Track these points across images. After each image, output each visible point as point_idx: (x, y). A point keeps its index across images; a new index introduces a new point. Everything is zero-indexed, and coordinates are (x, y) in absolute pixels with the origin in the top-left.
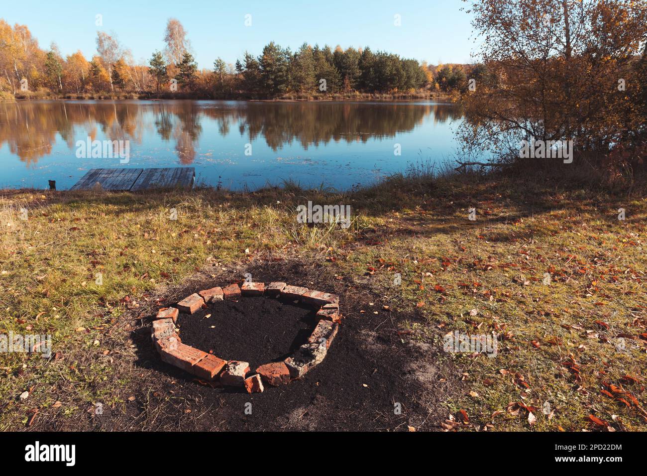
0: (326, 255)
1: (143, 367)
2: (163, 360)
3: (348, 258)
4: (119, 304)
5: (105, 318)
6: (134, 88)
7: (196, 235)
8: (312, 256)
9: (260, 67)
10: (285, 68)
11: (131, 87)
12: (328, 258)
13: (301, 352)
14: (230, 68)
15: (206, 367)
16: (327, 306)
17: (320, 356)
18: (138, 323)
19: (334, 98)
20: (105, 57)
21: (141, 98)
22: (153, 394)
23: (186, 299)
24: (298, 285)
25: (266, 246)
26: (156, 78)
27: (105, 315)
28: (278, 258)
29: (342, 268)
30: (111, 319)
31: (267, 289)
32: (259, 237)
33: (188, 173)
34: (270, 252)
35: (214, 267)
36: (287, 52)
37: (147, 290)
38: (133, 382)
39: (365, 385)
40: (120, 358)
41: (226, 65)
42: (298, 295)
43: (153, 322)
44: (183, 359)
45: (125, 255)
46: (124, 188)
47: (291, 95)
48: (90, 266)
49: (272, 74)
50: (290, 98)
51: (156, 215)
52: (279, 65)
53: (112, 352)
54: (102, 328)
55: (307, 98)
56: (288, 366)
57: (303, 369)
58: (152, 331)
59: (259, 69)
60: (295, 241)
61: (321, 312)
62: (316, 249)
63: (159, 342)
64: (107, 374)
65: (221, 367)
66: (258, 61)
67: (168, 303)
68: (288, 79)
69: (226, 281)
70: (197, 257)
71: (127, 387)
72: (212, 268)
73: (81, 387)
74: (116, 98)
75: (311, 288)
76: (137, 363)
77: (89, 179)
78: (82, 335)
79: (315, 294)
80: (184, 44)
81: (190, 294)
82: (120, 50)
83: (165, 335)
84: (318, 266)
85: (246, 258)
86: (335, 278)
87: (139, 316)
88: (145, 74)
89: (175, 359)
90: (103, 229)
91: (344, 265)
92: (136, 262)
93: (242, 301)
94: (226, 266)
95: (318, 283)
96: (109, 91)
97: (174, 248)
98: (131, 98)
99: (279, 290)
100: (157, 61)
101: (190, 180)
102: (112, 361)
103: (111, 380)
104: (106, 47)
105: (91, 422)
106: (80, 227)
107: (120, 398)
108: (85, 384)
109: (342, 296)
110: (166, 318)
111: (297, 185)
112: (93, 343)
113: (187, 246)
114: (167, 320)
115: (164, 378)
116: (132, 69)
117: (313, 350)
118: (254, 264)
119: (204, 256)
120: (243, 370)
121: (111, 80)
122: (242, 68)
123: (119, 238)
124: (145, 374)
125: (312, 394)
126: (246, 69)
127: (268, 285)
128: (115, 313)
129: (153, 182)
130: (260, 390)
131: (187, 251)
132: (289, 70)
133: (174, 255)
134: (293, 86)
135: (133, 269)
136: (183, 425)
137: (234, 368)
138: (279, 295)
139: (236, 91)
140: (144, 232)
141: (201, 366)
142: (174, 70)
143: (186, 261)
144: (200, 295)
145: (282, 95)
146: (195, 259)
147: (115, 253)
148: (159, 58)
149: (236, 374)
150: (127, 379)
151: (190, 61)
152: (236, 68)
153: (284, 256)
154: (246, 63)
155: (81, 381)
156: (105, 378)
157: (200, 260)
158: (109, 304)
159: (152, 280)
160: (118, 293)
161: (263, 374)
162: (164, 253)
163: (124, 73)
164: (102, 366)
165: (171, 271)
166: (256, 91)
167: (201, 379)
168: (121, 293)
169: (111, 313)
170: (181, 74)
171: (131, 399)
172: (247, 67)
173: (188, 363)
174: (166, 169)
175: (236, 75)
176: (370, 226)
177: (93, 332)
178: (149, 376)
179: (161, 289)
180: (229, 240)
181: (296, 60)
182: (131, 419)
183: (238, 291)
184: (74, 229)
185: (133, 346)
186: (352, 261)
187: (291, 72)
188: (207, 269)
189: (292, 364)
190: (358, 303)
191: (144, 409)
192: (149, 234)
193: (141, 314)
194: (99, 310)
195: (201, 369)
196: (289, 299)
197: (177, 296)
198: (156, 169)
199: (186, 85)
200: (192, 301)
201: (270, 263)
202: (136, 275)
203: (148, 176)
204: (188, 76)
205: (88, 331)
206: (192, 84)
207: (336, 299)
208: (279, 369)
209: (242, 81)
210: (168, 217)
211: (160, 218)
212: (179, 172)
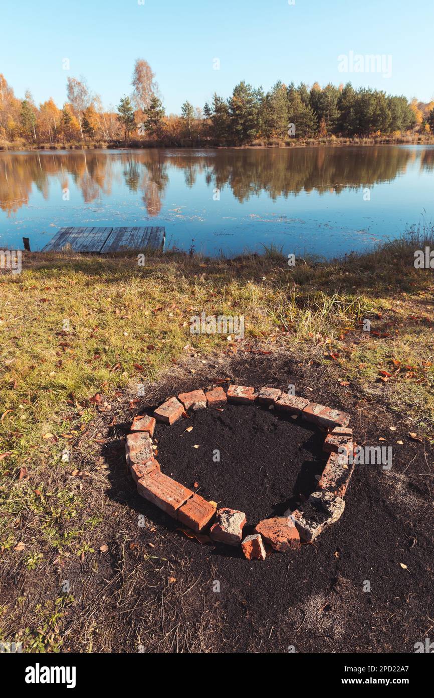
1: (117, 502)
4: (89, 404)
6: (103, 136)
7: (171, 315)
9: (230, 111)
10: (255, 111)
11: (100, 135)
13: (312, 504)
14: (199, 114)
16: (337, 430)
17: (338, 512)
18: (111, 432)
19: (307, 143)
20: (75, 105)
21: (109, 147)
22: (129, 546)
23: (164, 406)
25: (250, 332)
26: (124, 126)
27: (74, 418)
30: (81, 424)
31: (258, 397)
33: (159, 233)
35: (193, 358)
36: (259, 92)
37: (119, 387)
38: (105, 522)
39: (403, 566)
40: (90, 484)
41: (194, 109)
43: (128, 437)
45: (96, 337)
46: (94, 250)
47: (262, 141)
48: (59, 349)
49: (241, 118)
50: (260, 145)
51: (127, 286)
52: (250, 108)
54: (71, 436)
55: (278, 144)
57: (317, 532)
59: (228, 113)
60: (284, 326)
61: (330, 439)
62: (310, 340)
63: (134, 467)
64: (76, 507)
66: (228, 104)
67: (143, 405)
68: (258, 123)
72: (190, 360)
74: (86, 147)
76: (109, 495)
77: (60, 239)
80: (152, 87)
82: (89, 96)
84: (316, 365)
87: (111, 422)
88: (113, 121)
90: (73, 302)
92: (106, 348)
93: (228, 410)
96: (79, 140)
98: (100, 147)
100: (125, 107)
101: (160, 240)
102: (81, 488)
103: (80, 517)
104: (76, 94)
106: (50, 298)
107: (91, 547)
109: (352, 413)
110: (142, 431)
112: (61, 457)
113: (162, 329)
114: (143, 435)
116: (101, 117)
119: (180, 343)
120: (239, 525)
121: (81, 129)
122: (210, 112)
123: (89, 314)
124: (119, 512)
126: (214, 114)
128: (86, 415)
130: (261, 557)
131: (162, 335)
132: (260, 113)
133: (148, 339)
134: (263, 131)
136: (167, 605)
139: (204, 138)
140: (115, 307)
142: (141, 116)
143: (161, 350)
144: (180, 401)
145: (252, 141)
146: (171, 347)
147: (86, 334)
148: (127, 103)
150: (99, 517)
151: (157, 106)
152: (203, 113)
154: (214, 106)
155: (46, 514)
156: (74, 513)
157: (177, 348)
158: (79, 403)
159: (125, 373)
160: (89, 390)
161: (265, 534)
163: (94, 123)
164: (71, 495)
165: (145, 363)
166: (225, 137)
168: (92, 389)
169: (81, 416)
170: (149, 120)
172: (215, 111)
173: (171, 507)
174: (136, 229)
175: (204, 120)
176: (372, 310)
178: (124, 516)
179: (135, 386)
181: (268, 101)
183: (223, 398)
184: (44, 300)
185: (105, 467)
187: (262, 115)
192: (120, 310)
193: (114, 420)
194: (68, 411)
198: (125, 228)
199: (153, 133)
200: (170, 409)
202: (107, 366)
203: (118, 236)
204: (155, 122)
205: (56, 439)
206: (159, 131)
209: (210, 127)
210: (140, 290)
211: (131, 290)
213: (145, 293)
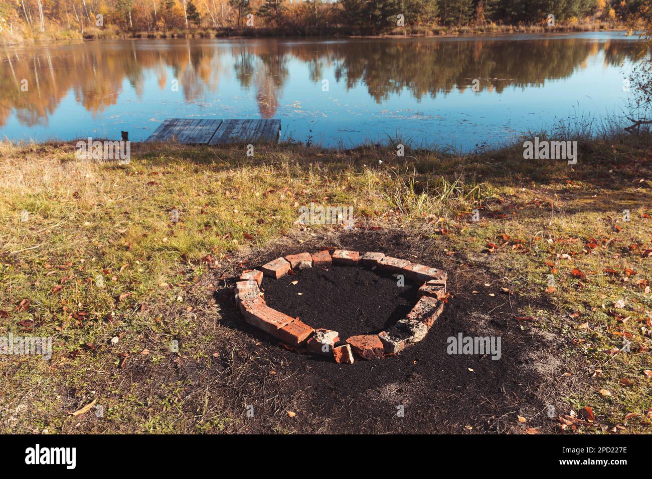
0: (435, 226)
1: (227, 326)
2: (248, 322)
3: (462, 231)
4: (201, 263)
5: (188, 275)
6: (212, 24)
7: (282, 196)
8: (418, 226)
11: (208, 22)
12: (438, 230)
13: (398, 328)
15: (292, 332)
16: (432, 281)
17: (420, 333)
18: (221, 283)
22: (237, 353)
23: (272, 263)
24: (398, 257)
25: (363, 212)
26: (237, 11)
27: (187, 272)
28: (377, 226)
29: (454, 242)
30: (193, 277)
31: (362, 259)
32: (355, 201)
33: (273, 126)
34: (367, 219)
35: (302, 232)
37: (229, 251)
38: (217, 339)
39: (470, 370)
40: (203, 316)
42: (398, 268)
43: (237, 283)
44: (269, 321)
45: (206, 213)
47: (404, 29)
48: (170, 222)
49: (380, 2)
50: (402, 34)
51: (239, 172)
53: (195, 310)
54: (184, 285)
55: (424, 33)
56: (382, 340)
57: (399, 346)
58: (236, 292)
61: (424, 287)
62: (423, 219)
63: (243, 302)
64: (192, 329)
65: (308, 334)
67: (250, 265)
68: (400, 9)
69: (315, 247)
70: (283, 219)
71: (211, 343)
72: (300, 233)
73: (166, 338)
74: (190, 36)
75: (414, 261)
76: (221, 322)
77: (164, 130)
78: (165, 290)
79: (418, 268)
81: (275, 258)
83: (249, 296)
84: (425, 238)
86: (445, 254)
87: (221, 276)
88: (224, 6)
89: (259, 320)
90: (182, 185)
91: (457, 239)
92: (217, 221)
93: (333, 270)
94: (315, 232)
95: (423, 257)
96: (183, 28)
97: (257, 209)
98: (208, 36)
99: (375, 261)
101: (275, 133)
102: (196, 318)
103: (195, 335)
105: (177, 371)
107: (205, 353)
108: (171, 337)
109: (452, 273)
110: (250, 280)
112: (176, 298)
113: (273, 208)
114: (251, 282)
115: (248, 339)
116: (210, 1)
117: (412, 326)
118: (348, 232)
119: (291, 219)
120: (332, 339)
121: (186, 16)
123: (199, 195)
124: (229, 333)
125: (408, 372)
127: (363, 255)
128: (197, 271)
129: (234, 135)
130: (350, 361)
131: (272, 213)
133: (258, 216)
134: (406, 17)
135: (215, 229)
136: (268, 385)
137: (323, 336)
138: (375, 267)
139: (334, 25)
140: (226, 189)
141: (287, 330)
143: (271, 224)
144: (287, 260)
145: (392, 30)
146: (281, 221)
147: (195, 211)
149: (324, 341)
150: (211, 336)
153: (384, 225)
155: (166, 333)
156: (190, 333)
157: (286, 223)
158: (191, 262)
159: (235, 241)
160: (200, 252)
161: (354, 344)
162: (247, 214)
163: (202, 8)
164: (187, 322)
165: (256, 233)
166: (358, 24)
167: (286, 344)
168: (203, 252)
170: (267, 5)
171: (216, 355)
173: (274, 327)
174: (248, 121)
175: (334, 4)
177: (176, 289)
178: (233, 335)
179: (245, 251)
180: (320, 203)
182: (216, 373)
183: (329, 259)
185: (216, 305)
186: (468, 235)
188: (294, 233)
189: (387, 338)
190: (471, 282)
191: (229, 366)
192: (231, 192)
193: (224, 275)
194: (181, 267)
195: (288, 333)
196: (388, 271)
197: (262, 260)
198: (237, 121)
199: (272, 19)
200: (277, 265)
201: (366, 231)
202: (217, 235)
203: (228, 128)
204: (275, 7)
205: (171, 287)
207: (444, 276)
208: (372, 342)
209: (341, 13)
210: (251, 175)
211: (242, 175)
212: (263, 124)
213: (257, 178)
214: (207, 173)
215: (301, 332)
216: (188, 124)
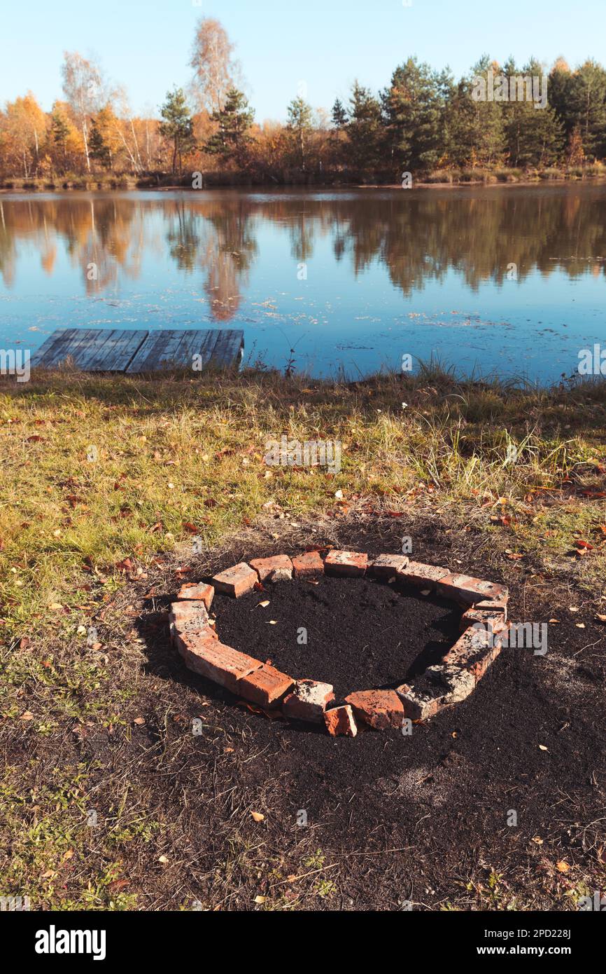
0: (492, 511)
1: (156, 675)
2: (190, 668)
3: (535, 519)
4: (115, 571)
5: (94, 592)
6: (129, 164)
7: (245, 461)
8: (463, 511)
9: (384, 114)
10: (436, 114)
11: (124, 162)
12: (496, 518)
13: (428, 678)
14: (321, 119)
15: (260, 684)
16: (484, 603)
17: (463, 688)
18: (147, 604)
19: (543, 177)
20: (77, 104)
21: (141, 186)
22: (172, 718)
23: (228, 571)
24: (431, 563)
25: (375, 487)
26: (172, 144)
27: (93, 586)
28: (397, 511)
29: (522, 538)
30: (103, 594)
31: (372, 566)
32: (362, 469)
33: (231, 341)
34: (382, 500)
35: (277, 520)
36: (444, 78)
37: (160, 552)
38: (140, 695)
39: (543, 748)
40: (119, 658)
41: (313, 112)
42: (430, 581)
43: (173, 604)
44: (223, 667)
45: (123, 489)
47: (448, 173)
48: (66, 504)
49: (408, 129)
50: (444, 181)
51: (176, 420)
52: (425, 108)
53: (105, 647)
54: (89, 608)
55: (482, 179)
56: (402, 699)
57: (429, 708)
58: (171, 619)
59: (381, 118)
61: (471, 613)
62: (472, 499)
63: (182, 636)
64: (101, 680)
65: (284, 688)
66: (380, 101)
67: (196, 575)
68: (442, 139)
69: (297, 546)
70: (247, 499)
71: (131, 702)
72: (273, 522)
73: (60, 694)
74: (94, 186)
75: (455, 571)
76: (146, 668)
78: (58, 615)
79: (462, 582)
80: (229, 71)
81: (233, 564)
82: (106, 87)
83: (191, 626)
85: (336, 508)
86: (506, 557)
87: (147, 593)
88: (150, 136)
89: (208, 666)
90: (84, 441)
91: (526, 534)
92: (140, 503)
93: (326, 583)
94: (298, 520)
95: (472, 563)
96: (82, 171)
97: (205, 482)
98: (122, 186)
99: (394, 569)
100: (174, 109)
101: (234, 353)
102: (107, 661)
103: (107, 689)
104: (79, 83)
105: (78, 747)
107: (121, 718)
108: (67, 692)
109: (517, 590)
110: (194, 600)
111: (445, 370)
112: (76, 629)
113: (230, 480)
114: (196, 603)
115: (190, 696)
116: (127, 127)
117: (451, 676)
118: (350, 520)
119: (259, 499)
120: (323, 695)
121: (87, 151)
122: (345, 117)
123: (111, 459)
124: (160, 686)
125: (443, 750)
126: (354, 120)
127: (375, 558)
128: (110, 584)
129: (168, 357)
130: (350, 732)
131: (229, 488)
132: (445, 118)
133: (206, 494)
134: (452, 153)
135: (137, 515)
136: (221, 770)
137: (308, 691)
138: (394, 578)
139: (331, 167)
140: (154, 449)
141: (252, 682)
142: (207, 126)
143: (227, 507)
144: (252, 567)
145: (428, 174)
146: (242, 503)
147: (106, 485)
148: (180, 101)
149: (310, 700)
150: (132, 690)
151: (239, 106)
152: (332, 118)
153: (408, 509)
154: (354, 106)
155: (60, 685)
156: (97, 685)
157: (252, 506)
158: (99, 569)
159: (169, 535)
160: (114, 553)
161: (357, 705)
162: (188, 490)
163: (114, 138)
164: (93, 667)
165: (202, 522)
166: (373, 165)
167: (251, 703)
169: (102, 584)
170: (221, 134)
171: (139, 721)
172: (355, 115)
173: (231, 676)
174: (190, 333)
175: (332, 132)
177: (75, 614)
178: (166, 690)
179: (185, 551)
180: (306, 472)
181: (462, 95)
182: (139, 750)
183: (319, 566)
185: (140, 641)
186: (544, 526)
187: (449, 122)
188: (264, 522)
189: (410, 695)
190: (547, 604)
191: (159, 738)
192: (162, 454)
193: (152, 591)
194: (83, 579)
195: (253, 687)
196: (413, 586)
197: (212, 567)
198: (171, 332)
199: (230, 156)
200: (237, 576)
201: (380, 520)
202: (141, 525)
203: (157, 345)
204: (234, 136)
205: (68, 611)
206: (241, 154)
207: (504, 594)
208: (386, 701)
209: (344, 146)
210: (195, 425)
211: (181, 425)
212: (215, 338)
213: (204, 430)
214: (125, 421)
215: (274, 684)
216: (92, 338)
